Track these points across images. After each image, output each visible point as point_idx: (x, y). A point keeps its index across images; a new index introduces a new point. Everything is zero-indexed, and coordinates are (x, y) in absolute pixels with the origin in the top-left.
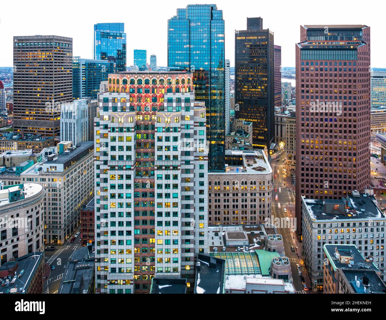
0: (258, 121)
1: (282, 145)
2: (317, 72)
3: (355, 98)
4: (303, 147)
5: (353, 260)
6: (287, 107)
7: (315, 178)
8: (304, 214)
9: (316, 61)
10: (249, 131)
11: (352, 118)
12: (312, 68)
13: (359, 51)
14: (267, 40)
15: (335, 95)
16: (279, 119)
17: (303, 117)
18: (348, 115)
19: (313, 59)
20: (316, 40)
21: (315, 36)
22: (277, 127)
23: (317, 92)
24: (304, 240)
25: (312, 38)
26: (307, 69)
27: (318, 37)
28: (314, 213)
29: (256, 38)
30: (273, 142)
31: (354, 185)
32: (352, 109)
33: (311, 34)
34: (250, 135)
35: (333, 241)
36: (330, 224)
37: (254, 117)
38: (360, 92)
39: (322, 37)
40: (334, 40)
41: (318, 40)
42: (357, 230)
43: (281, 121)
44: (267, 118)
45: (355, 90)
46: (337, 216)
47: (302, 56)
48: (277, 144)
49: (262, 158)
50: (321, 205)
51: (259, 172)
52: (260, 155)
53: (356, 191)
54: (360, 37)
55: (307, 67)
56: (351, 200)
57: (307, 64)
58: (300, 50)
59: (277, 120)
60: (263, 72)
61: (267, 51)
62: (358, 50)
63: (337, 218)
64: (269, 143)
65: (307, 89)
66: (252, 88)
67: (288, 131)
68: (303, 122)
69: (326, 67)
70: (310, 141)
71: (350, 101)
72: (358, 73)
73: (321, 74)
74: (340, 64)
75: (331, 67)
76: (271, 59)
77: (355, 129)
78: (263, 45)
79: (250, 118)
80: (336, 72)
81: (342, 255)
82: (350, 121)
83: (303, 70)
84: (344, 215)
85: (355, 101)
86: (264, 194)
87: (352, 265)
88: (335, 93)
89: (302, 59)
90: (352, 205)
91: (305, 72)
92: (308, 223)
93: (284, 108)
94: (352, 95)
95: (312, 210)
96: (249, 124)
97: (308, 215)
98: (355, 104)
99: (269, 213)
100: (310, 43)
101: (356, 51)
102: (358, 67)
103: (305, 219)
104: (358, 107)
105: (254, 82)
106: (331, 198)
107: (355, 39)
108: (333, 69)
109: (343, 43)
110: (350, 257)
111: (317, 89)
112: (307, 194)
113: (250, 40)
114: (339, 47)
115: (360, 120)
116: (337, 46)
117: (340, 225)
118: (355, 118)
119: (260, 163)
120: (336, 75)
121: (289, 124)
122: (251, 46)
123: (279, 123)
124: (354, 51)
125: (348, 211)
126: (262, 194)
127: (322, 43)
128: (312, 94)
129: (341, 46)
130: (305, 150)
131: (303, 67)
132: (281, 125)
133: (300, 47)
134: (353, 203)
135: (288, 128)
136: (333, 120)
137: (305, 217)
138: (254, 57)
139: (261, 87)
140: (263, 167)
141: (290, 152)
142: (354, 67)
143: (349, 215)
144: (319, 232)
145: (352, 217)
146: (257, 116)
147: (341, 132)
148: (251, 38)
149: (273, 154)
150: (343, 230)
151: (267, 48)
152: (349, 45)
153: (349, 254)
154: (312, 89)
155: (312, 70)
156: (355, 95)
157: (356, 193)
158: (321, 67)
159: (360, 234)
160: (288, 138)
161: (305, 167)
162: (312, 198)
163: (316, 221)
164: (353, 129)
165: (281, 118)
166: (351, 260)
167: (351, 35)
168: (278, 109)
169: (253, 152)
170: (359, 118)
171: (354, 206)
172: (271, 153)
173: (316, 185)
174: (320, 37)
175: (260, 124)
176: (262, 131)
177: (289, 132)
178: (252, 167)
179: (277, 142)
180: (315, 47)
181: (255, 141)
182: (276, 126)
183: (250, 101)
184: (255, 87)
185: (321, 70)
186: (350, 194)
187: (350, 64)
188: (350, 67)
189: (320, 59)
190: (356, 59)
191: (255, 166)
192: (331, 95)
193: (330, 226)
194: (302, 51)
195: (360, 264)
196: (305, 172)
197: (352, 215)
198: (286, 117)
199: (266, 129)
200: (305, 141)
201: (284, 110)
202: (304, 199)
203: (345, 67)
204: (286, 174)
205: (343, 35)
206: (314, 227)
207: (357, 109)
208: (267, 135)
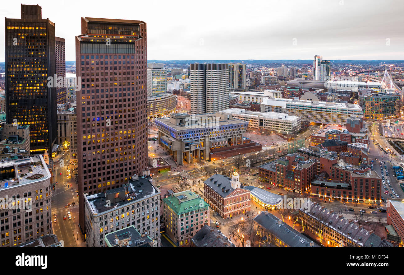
0: (37, 122)
1: (66, 145)
2: (98, 66)
3: (133, 89)
4: (84, 143)
5: (131, 240)
6: (71, 104)
7: (97, 172)
8: (87, 212)
9: (97, 55)
10: (25, 136)
11: (131, 108)
12: (93, 62)
13: (137, 45)
14: (46, 31)
15: (116, 87)
16: (63, 118)
17: (84, 112)
18: (127, 106)
19: (94, 52)
20: (97, 33)
21: (96, 29)
22: (61, 127)
23: (98, 86)
24: (88, 238)
25: (93, 31)
26: (88, 63)
27: (99, 30)
28: (96, 208)
29: (33, 28)
30: (56, 143)
31: (134, 170)
32: (131, 100)
33: (92, 27)
34: (26, 140)
35: (115, 229)
36: (111, 213)
37: (32, 118)
38: (138, 83)
39: (104, 30)
40: (114, 34)
41: (99, 33)
42: (136, 210)
43: (65, 119)
44: (47, 119)
45: (133, 81)
46: (118, 204)
47: (82, 49)
48: (61, 145)
49: (40, 163)
50: (103, 197)
51: (36, 180)
52: (36, 161)
53: (135, 175)
54: (138, 32)
55: (88, 60)
56: (131, 185)
57: (88, 58)
58: (79, 43)
59: (60, 119)
60: (42, 67)
61: (46, 44)
62: (135, 44)
63: (118, 206)
64: (51, 145)
65: (88, 83)
66: (29, 86)
67: (71, 130)
68: (84, 118)
69: (106, 60)
70: (91, 137)
71: (129, 92)
72: (136, 65)
73: (101, 67)
74: (120, 58)
75: (111, 60)
76: (52, 53)
77: (133, 118)
78: (41, 37)
79: (27, 121)
80: (116, 65)
81: (121, 239)
82: (129, 111)
83: (83, 63)
84: (124, 201)
85: (133, 92)
86: (42, 204)
87: (130, 245)
88: (115, 85)
89: (82, 52)
90: (131, 189)
91: (85, 66)
92: (90, 219)
93: (68, 105)
94: (131, 87)
95: (94, 205)
96: (25, 128)
97: (90, 211)
98: (133, 94)
99: (48, 222)
100: (91, 36)
101: (134, 45)
102: (136, 60)
103: (88, 216)
104: (136, 97)
105: (32, 78)
106: (113, 188)
107: (133, 34)
108: (113, 62)
109: (123, 37)
110: (128, 238)
111: (98, 83)
112: (90, 191)
113: (25, 31)
114: (119, 41)
115: (137, 109)
116: (117, 40)
117: (120, 212)
118: (133, 107)
119: (36, 170)
120: (116, 68)
121: (73, 122)
122: (27, 37)
123: (63, 122)
124: (132, 45)
125: (128, 196)
126: (39, 204)
127: (103, 37)
128: (93, 89)
129: (121, 40)
130: (87, 146)
131: (83, 60)
132: (65, 124)
133: (80, 40)
134: (132, 187)
135: (71, 126)
136: (114, 112)
137: (88, 215)
138: (31, 50)
139: (40, 85)
140: (40, 173)
141: (74, 150)
142: (132, 60)
143: (129, 200)
144: (101, 225)
145: (132, 200)
146: (35, 118)
147: (121, 122)
148: (27, 28)
149: (56, 156)
150: (123, 215)
151: (46, 41)
152: (128, 39)
153: (127, 236)
154: (93, 83)
155: (93, 64)
156: (133, 86)
157: (135, 177)
158: (102, 60)
159: (138, 214)
160: (72, 137)
161: (87, 163)
162: (95, 193)
163: (98, 214)
164: (131, 118)
165: (65, 116)
166: (129, 241)
167: (130, 30)
168: (61, 106)
169: (29, 159)
170: (137, 107)
171: (134, 190)
172: (53, 156)
173: (99, 179)
174: (101, 30)
175: (39, 125)
176: (42, 133)
177: (73, 130)
178: (26, 177)
179: (61, 142)
180: (96, 41)
181: (33, 146)
182: (59, 126)
183: (25, 101)
184: (33, 85)
185: (102, 63)
186: (131, 179)
187: (128, 57)
188: (128, 60)
189: (101, 52)
190: (134, 53)
191: (30, 174)
192: (111, 88)
193: (111, 215)
194: (82, 44)
195: (138, 241)
196: (87, 169)
197: (131, 198)
198: (69, 115)
199: (47, 131)
200: (87, 137)
201: (68, 107)
202: (87, 196)
203: (124, 60)
204: (70, 175)
205: (123, 29)
206: (96, 221)
207: (135, 99)
208: (48, 137)
